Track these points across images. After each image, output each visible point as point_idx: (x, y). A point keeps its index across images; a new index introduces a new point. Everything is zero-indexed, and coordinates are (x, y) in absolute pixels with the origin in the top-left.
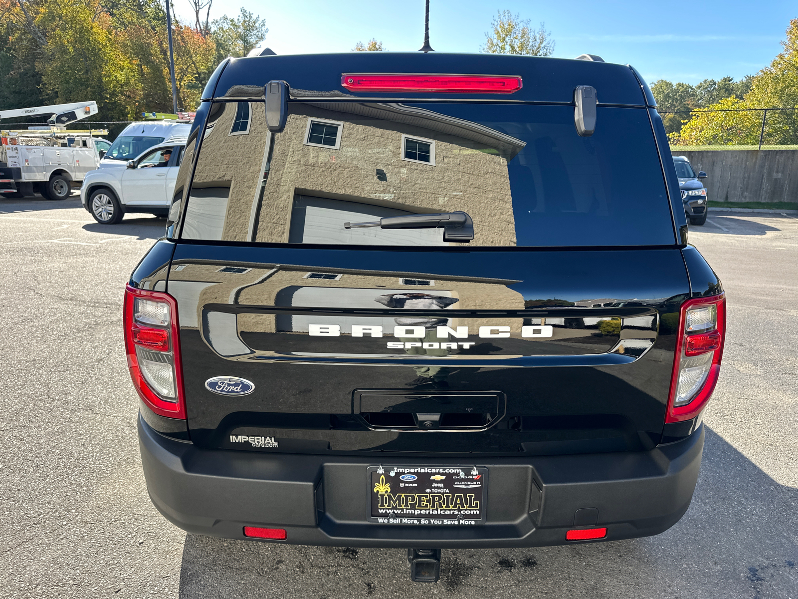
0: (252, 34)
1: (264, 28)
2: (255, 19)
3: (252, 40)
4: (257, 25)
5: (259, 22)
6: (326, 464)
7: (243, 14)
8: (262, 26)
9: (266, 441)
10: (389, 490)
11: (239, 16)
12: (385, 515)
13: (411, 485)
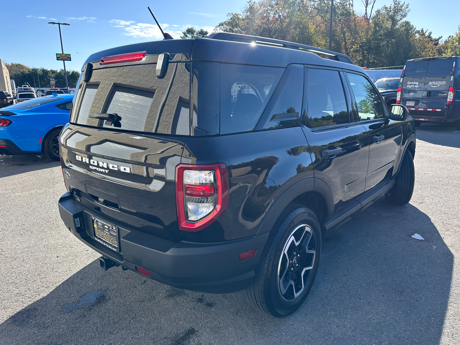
0: (399, 14)
1: (407, 9)
2: (402, 4)
3: (398, 18)
4: (403, 8)
5: (404, 6)
7: (394, 3)
8: (406, 8)
11: (391, 5)
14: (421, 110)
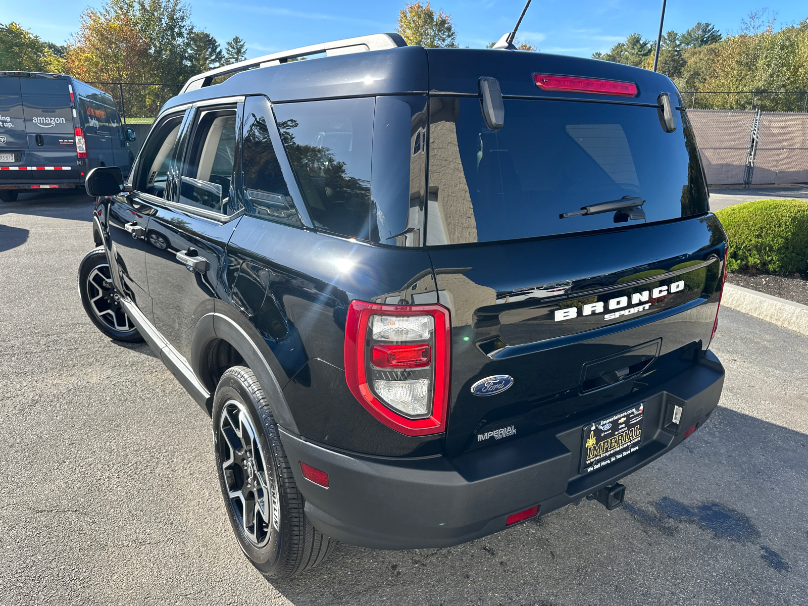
6: (558, 435)
9: (508, 430)
10: (595, 442)
12: (591, 465)
13: (608, 432)
14: (32, 170)
